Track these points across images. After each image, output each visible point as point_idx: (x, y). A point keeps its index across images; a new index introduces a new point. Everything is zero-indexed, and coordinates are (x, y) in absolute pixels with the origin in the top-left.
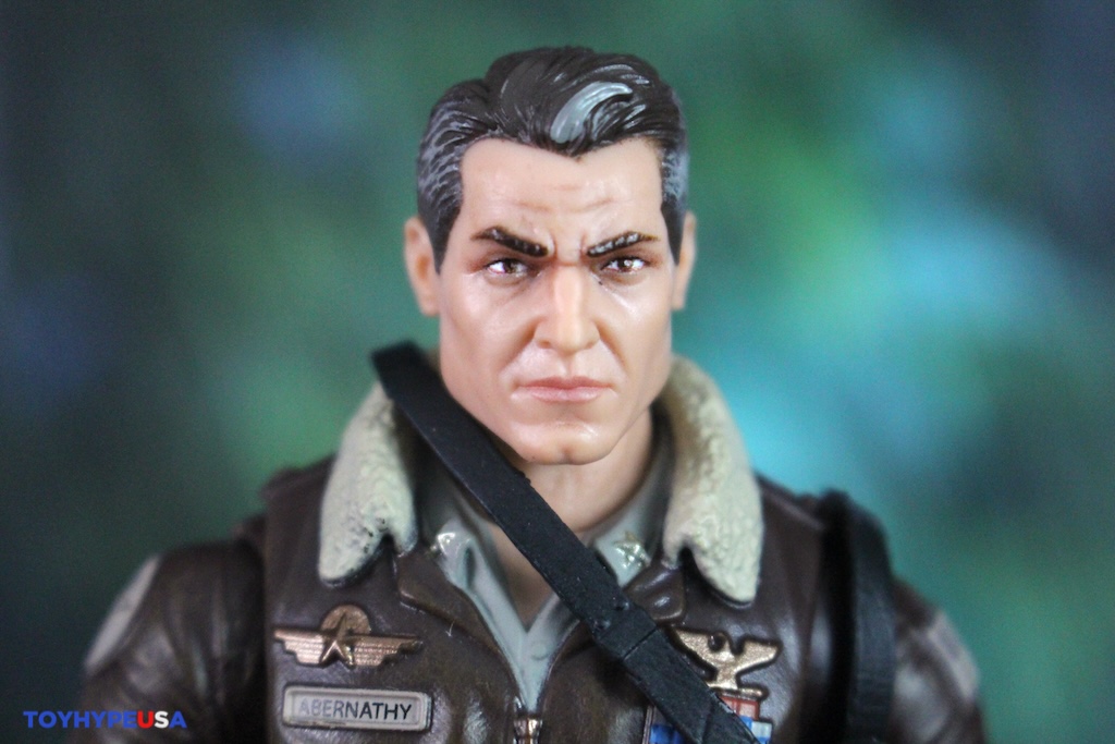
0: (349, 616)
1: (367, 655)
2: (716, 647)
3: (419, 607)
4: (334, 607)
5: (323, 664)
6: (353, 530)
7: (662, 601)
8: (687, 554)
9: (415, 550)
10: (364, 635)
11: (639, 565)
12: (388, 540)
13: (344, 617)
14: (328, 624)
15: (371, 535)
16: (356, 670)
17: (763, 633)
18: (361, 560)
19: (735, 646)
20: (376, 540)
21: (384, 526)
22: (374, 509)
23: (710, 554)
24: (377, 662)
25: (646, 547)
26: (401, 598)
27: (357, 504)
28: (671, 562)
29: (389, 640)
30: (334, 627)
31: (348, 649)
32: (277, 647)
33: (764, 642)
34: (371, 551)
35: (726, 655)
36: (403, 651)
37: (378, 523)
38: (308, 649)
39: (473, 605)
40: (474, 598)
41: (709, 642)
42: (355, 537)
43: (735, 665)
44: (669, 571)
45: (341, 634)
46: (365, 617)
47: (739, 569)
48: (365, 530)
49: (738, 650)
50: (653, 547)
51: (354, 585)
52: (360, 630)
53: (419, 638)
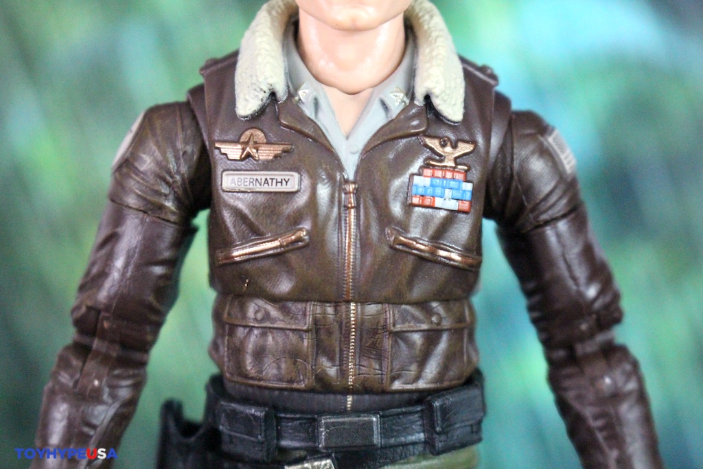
0: (254, 134)
1: (265, 154)
2: (443, 146)
3: (291, 128)
4: (246, 130)
5: (242, 160)
6: (255, 90)
7: (415, 123)
8: (427, 98)
9: (287, 99)
10: (263, 144)
11: (403, 104)
12: (273, 94)
13: (252, 134)
14: (243, 139)
15: (265, 92)
16: (260, 162)
17: (467, 137)
18: (260, 105)
19: (453, 144)
20: (267, 95)
21: (271, 88)
22: (266, 79)
23: (440, 97)
24: (271, 158)
25: (407, 95)
26: (281, 124)
27: (256, 76)
28: (419, 101)
29: (276, 146)
30: (247, 140)
31: (255, 151)
32: (217, 152)
33: (467, 142)
34: (264, 101)
35: (448, 149)
36: (284, 151)
37: (269, 86)
38: (234, 152)
39: (318, 126)
40: (319, 123)
41: (440, 143)
42: (256, 93)
43: (453, 153)
44: (418, 106)
45: (251, 143)
46: (263, 135)
47: (455, 105)
48: (262, 89)
49: (455, 147)
50: (410, 95)
51: (256, 118)
52: (261, 141)
53: (292, 145)
